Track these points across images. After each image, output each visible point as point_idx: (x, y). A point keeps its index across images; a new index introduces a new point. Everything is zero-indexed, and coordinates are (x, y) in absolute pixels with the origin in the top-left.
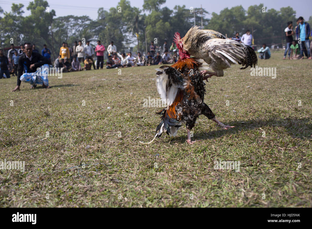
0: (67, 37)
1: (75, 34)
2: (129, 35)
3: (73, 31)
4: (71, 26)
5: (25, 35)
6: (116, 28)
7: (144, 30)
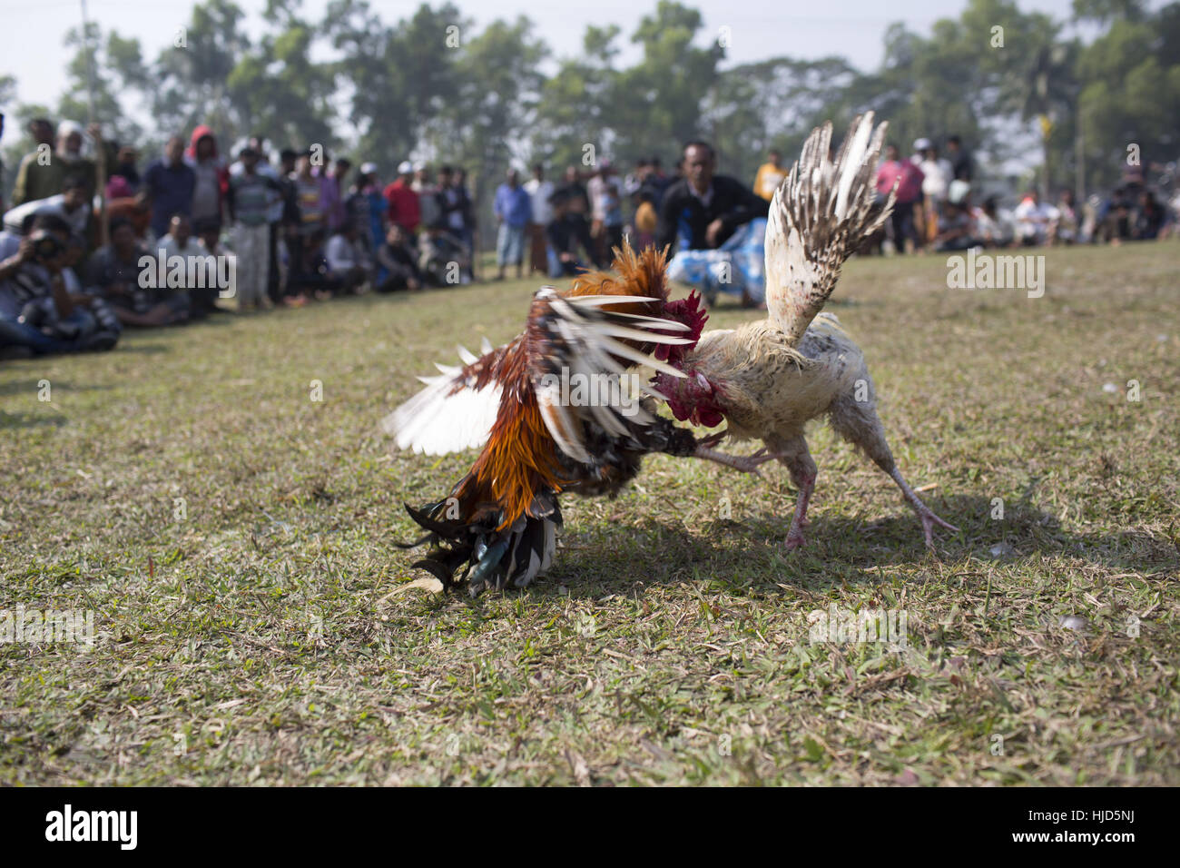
0: (762, 137)
1: (792, 126)
2: (1004, 128)
3: (788, 116)
4: (781, 98)
5: (620, 134)
6: (953, 99)
7: (1072, 105)
